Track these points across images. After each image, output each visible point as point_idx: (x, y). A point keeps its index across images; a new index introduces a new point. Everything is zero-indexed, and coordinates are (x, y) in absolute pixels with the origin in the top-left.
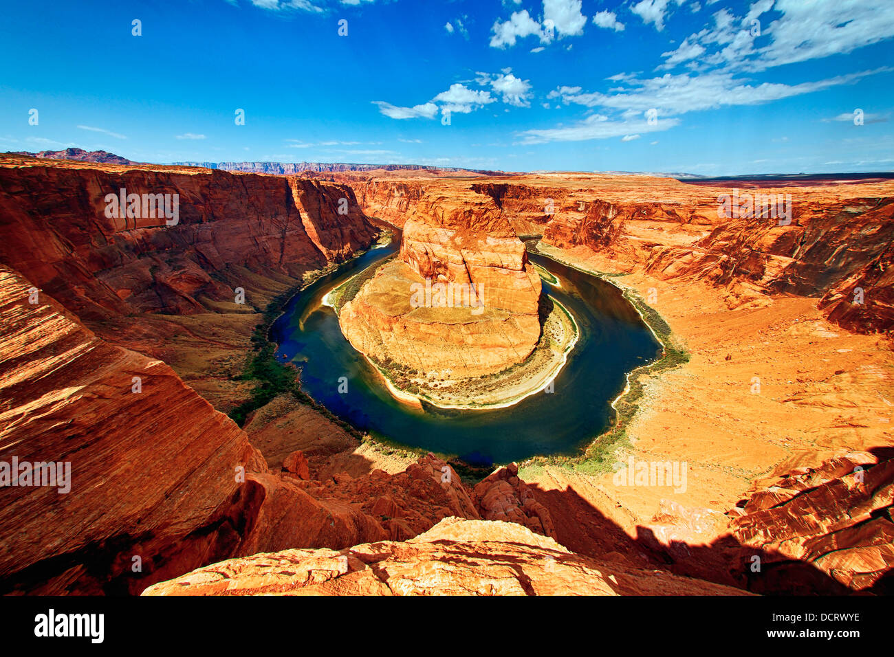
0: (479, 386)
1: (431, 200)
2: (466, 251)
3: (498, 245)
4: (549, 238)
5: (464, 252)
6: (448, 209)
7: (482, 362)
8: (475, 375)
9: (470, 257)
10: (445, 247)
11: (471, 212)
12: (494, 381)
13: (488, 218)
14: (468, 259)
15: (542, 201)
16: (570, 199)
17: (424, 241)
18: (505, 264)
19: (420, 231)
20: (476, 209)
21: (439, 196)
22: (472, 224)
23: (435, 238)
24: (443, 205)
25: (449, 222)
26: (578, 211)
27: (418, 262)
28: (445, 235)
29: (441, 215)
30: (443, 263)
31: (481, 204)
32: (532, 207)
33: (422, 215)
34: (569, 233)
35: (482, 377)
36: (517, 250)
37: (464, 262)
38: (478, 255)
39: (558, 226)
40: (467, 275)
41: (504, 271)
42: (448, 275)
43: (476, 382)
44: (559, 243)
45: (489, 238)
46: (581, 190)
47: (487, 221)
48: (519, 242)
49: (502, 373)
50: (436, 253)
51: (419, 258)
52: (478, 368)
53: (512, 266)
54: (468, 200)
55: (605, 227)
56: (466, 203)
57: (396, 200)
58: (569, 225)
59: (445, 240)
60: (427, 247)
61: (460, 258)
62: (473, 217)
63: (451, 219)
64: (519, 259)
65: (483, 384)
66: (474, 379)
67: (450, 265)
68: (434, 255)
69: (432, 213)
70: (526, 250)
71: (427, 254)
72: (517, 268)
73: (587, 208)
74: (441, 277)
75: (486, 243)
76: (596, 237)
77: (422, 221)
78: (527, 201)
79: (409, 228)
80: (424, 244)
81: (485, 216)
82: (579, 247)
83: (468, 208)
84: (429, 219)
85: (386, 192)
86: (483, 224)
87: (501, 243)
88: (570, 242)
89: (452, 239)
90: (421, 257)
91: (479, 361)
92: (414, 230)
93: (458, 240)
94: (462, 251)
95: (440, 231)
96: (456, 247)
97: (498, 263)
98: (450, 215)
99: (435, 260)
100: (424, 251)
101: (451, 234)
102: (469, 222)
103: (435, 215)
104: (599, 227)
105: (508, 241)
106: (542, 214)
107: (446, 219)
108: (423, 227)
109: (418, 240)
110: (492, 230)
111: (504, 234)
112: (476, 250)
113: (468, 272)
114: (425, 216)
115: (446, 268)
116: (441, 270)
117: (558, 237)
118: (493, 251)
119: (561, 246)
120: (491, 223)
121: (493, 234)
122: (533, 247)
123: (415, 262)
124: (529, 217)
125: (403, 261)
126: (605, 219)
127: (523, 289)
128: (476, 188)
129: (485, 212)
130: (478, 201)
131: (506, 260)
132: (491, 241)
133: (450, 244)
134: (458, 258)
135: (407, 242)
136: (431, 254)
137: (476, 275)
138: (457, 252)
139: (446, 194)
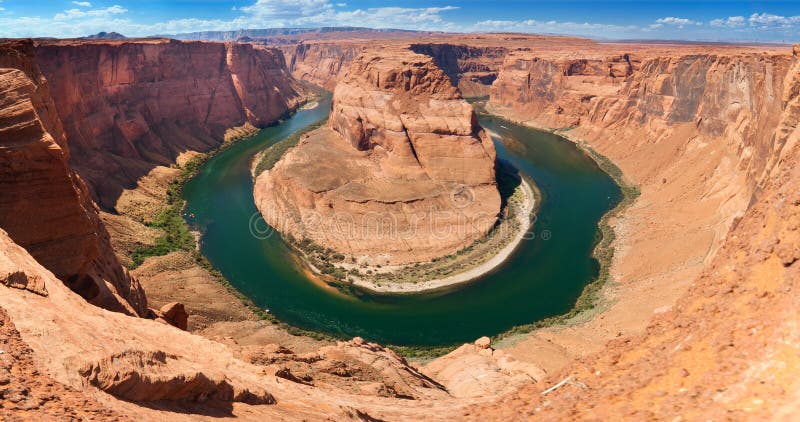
0: (431, 270)
1: (365, 61)
2: (407, 116)
3: (443, 108)
4: (497, 97)
5: (404, 117)
6: (383, 70)
7: (432, 244)
8: (424, 258)
9: (411, 123)
10: (381, 112)
11: (409, 74)
12: (451, 262)
14: (408, 125)
15: (484, 60)
16: (512, 58)
17: (357, 105)
18: (452, 129)
19: (352, 94)
21: (374, 57)
22: (411, 85)
23: (370, 102)
24: (378, 65)
25: (386, 85)
26: (521, 69)
27: (349, 128)
28: (381, 98)
29: (376, 77)
30: (379, 130)
31: (421, 64)
32: (475, 68)
33: (354, 77)
34: (516, 92)
35: (434, 261)
36: (464, 112)
37: (405, 129)
38: (420, 120)
39: (504, 85)
40: (408, 144)
41: (453, 137)
42: (385, 144)
43: (424, 267)
44: (507, 102)
45: (432, 101)
46: (520, 49)
47: (428, 82)
48: (465, 104)
49: (459, 253)
50: (371, 120)
51: (350, 125)
52: (427, 250)
53: (460, 131)
54: (406, 60)
55: (548, 83)
56: (405, 63)
57: (328, 62)
58: (514, 83)
59: (382, 104)
60: (360, 113)
61: (399, 124)
62: (413, 78)
63: (387, 81)
64: (467, 123)
65: (435, 268)
66: (422, 264)
67: (387, 133)
68: (370, 122)
69: (365, 74)
70: (473, 112)
71: (360, 120)
72: (466, 133)
73: (528, 66)
74: (377, 148)
75: (429, 106)
76: (541, 94)
77: (354, 84)
78: (469, 61)
80: (357, 108)
81: (426, 77)
82: (527, 105)
83: (406, 69)
84: (362, 80)
85: (318, 53)
86: (423, 85)
87: (445, 105)
88: (518, 100)
89: (389, 103)
90: (354, 124)
91: (428, 242)
92: (345, 93)
93: (397, 104)
94: (402, 116)
95: (376, 94)
96: (393, 111)
97: (443, 127)
98: (386, 76)
99: (369, 127)
100: (356, 117)
101: (388, 97)
102: (408, 85)
103: (368, 77)
104: (542, 84)
105: (453, 103)
106: (486, 74)
107: (382, 81)
108: (356, 89)
109: (349, 104)
110: (434, 92)
111: (448, 96)
112: (417, 114)
113: (410, 139)
115: (383, 136)
116: (377, 139)
117: (505, 95)
118: (437, 115)
119: (510, 105)
120: (433, 84)
121: (434, 96)
122: (481, 108)
123: (346, 131)
124: (474, 76)
125: (332, 128)
126: (546, 76)
127: (476, 156)
128: (416, 48)
129: (425, 74)
130: (417, 61)
131: (453, 125)
132: (434, 104)
133: (387, 108)
134: (396, 124)
135: (337, 107)
136: (365, 120)
137: (419, 144)
138: (396, 117)
139: (382, 54)
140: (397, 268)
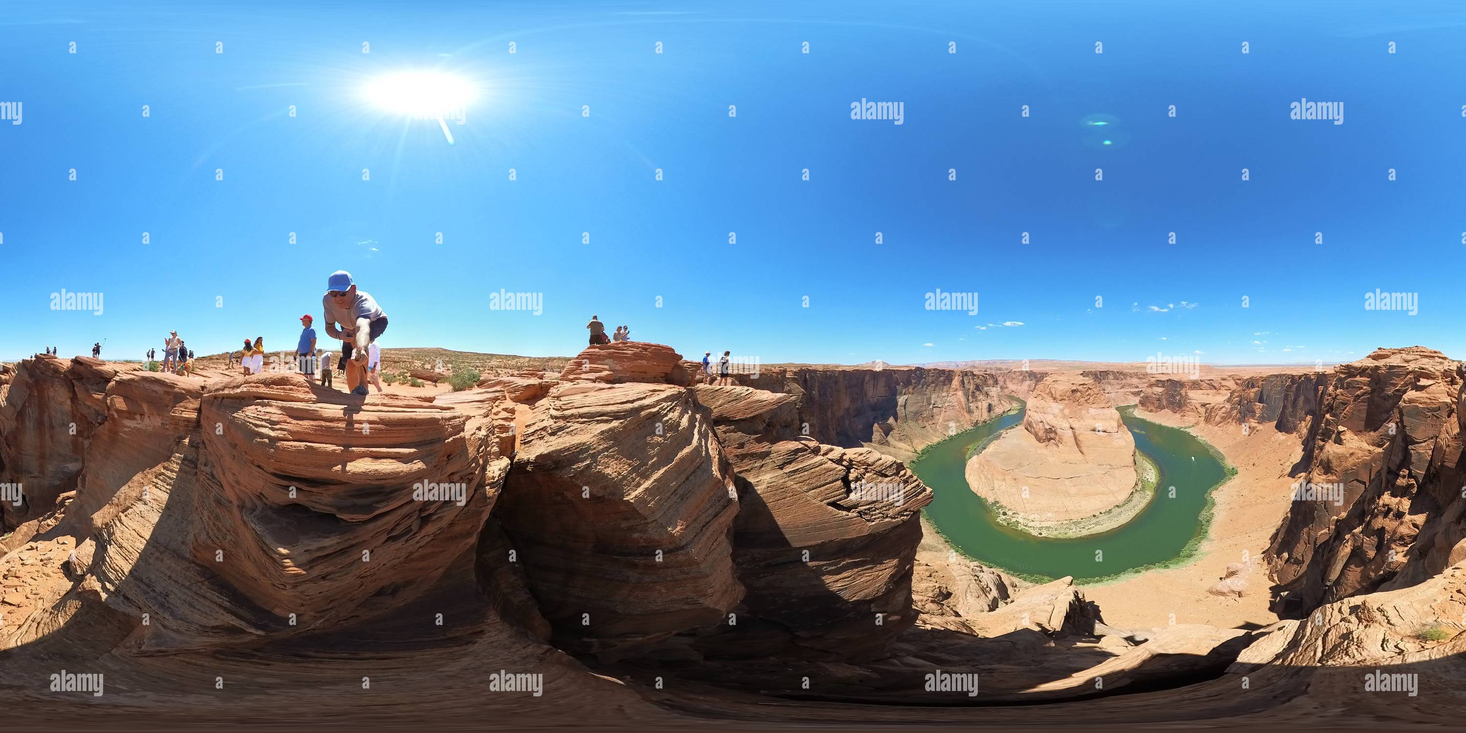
1: (1049, 383)
2: (1072, 419)
3: (1098, 414)
5: (1071, 420)
6: (1060, 389)
8: (1076, 517)
9: (1077, 424)
10: (1055, 417)
11: (1074, 391)
13: (1089, 394)
14: (1074, 426)
15: (1135, 381)
16: (1153, 379)
17: (1040, 412)
18: (1104, 428)
19: (1038, 404)
20: (1080, 388)
22: (1077, 399)
23: (1049, 410)
24: (1056, 386)
25: (1060, 398)
26: (1159, 386)
27: (1034, 428)
28: (1056, 407)
29: (1055, 394)
30: (1053, 429)
31: (1084, 384)
32: (1129, 386)
33: (1040, 393)
34: (1155, 402)
35: (1082, 519)
36: (1113, 417)
37: (1072, 428)
38: (1082, 423)
39: (1147, 397)
40: (1074, 438)
41: (1104, 434)
42: (1057, 438)
43: (1075, 523)
44: (1149, 409)
45: (1091, 409)
47: (1089, 397)
48: (1114, 411)
49: (1101, 514)
50: (1048, 422)
51: (1035, 426)
53: (1109, 430)
54: (1076, 382)
55: (1177, 396)
56: (1074, 384)
57: (1028, 383)
58: (1154, 396)
59: (1057, 411)
60: (1043, 418)
61: (1068, 425)
62: (1078, 394)
63: (1061, 396)
64: (1115, 424)
67: (1059, 431)
68: (1048, 424)
69: (1048, 391)
71: (1042, 422)
72: (1113, 431)
73: (1163, 384)
74: (1053, 441)
75: (1090, 412)
77: (1040, 398)
78: (1124, 381)
79: (1031, 403)
80: (1040, 414)
81: (1087, 393)
82: (1163, 411)
83: (1075, 388)
84: (1046, 396)
86: (1087, 399)
87: (1100, 412)
88: (1157, 407)
89: (1062, 410)
90: (1037, 424)
92: (1034, 404)
93: (1067, 411)
94: (1069, 420)
95: (1053, 405)
96: (1065, 417)
97: (1098, 428)
98: (1061, 393)
99: (1048, 427)
100: (1040, 420)
101: (1061, 407)
102: (1075, 398)
103: (1050, 393)
104: (1173, 396)
105: (1106, 411)
107: (1058, 396)
108: (1040, 402)
109: (1037, 412)
110: (1094, 403)
111: (1103, 406)
112: (1082, 418)
113: (1074, 435)
114: (1043, 394)
115: (1056, 433)
116: (1052, 435)
117: (1148, 404)
118: (1094, 419)
119: (1151, 411)
120: (1093, 398)
121: (1093, 406)
124: (1127, 391)
125: (1023, 428)
126: (1176, 391)
128: (1086, 374)
129: (1088, 390)
130: (1082, 382)
131: (1104, 425)
132: (1093, 411)
133: (1060, 415)
134: (1066, 425)
135: (1028, 412)
136: (1045, 422)
137: (1080, 438)
138: (1066, 420)
139: (1058, 378)
140: (1056, 523)
